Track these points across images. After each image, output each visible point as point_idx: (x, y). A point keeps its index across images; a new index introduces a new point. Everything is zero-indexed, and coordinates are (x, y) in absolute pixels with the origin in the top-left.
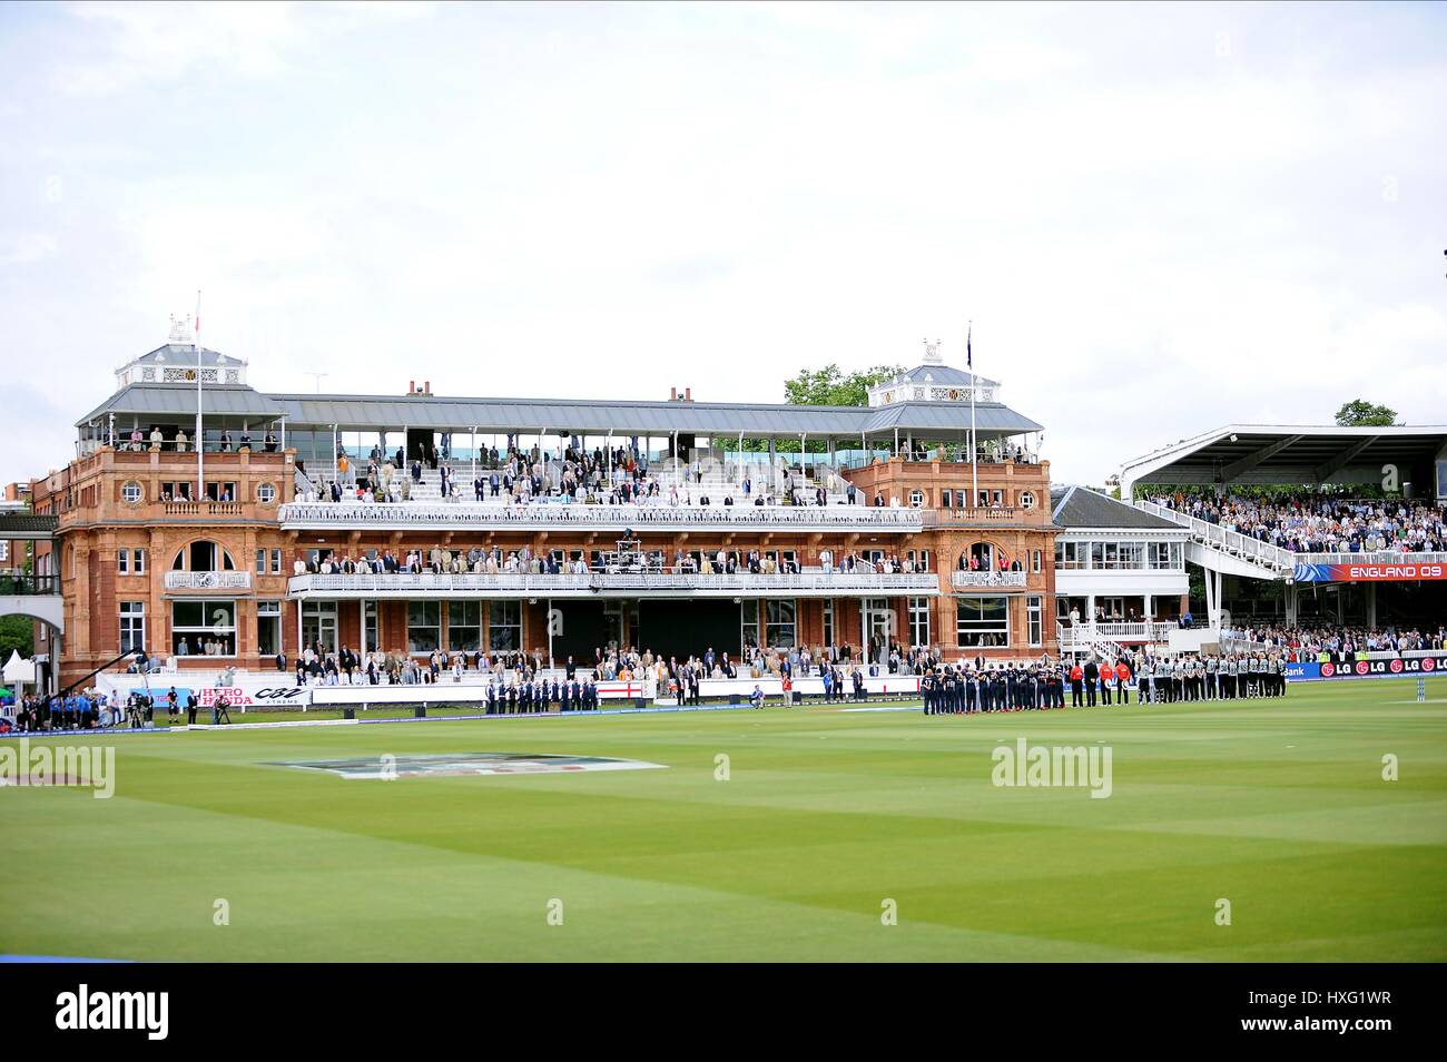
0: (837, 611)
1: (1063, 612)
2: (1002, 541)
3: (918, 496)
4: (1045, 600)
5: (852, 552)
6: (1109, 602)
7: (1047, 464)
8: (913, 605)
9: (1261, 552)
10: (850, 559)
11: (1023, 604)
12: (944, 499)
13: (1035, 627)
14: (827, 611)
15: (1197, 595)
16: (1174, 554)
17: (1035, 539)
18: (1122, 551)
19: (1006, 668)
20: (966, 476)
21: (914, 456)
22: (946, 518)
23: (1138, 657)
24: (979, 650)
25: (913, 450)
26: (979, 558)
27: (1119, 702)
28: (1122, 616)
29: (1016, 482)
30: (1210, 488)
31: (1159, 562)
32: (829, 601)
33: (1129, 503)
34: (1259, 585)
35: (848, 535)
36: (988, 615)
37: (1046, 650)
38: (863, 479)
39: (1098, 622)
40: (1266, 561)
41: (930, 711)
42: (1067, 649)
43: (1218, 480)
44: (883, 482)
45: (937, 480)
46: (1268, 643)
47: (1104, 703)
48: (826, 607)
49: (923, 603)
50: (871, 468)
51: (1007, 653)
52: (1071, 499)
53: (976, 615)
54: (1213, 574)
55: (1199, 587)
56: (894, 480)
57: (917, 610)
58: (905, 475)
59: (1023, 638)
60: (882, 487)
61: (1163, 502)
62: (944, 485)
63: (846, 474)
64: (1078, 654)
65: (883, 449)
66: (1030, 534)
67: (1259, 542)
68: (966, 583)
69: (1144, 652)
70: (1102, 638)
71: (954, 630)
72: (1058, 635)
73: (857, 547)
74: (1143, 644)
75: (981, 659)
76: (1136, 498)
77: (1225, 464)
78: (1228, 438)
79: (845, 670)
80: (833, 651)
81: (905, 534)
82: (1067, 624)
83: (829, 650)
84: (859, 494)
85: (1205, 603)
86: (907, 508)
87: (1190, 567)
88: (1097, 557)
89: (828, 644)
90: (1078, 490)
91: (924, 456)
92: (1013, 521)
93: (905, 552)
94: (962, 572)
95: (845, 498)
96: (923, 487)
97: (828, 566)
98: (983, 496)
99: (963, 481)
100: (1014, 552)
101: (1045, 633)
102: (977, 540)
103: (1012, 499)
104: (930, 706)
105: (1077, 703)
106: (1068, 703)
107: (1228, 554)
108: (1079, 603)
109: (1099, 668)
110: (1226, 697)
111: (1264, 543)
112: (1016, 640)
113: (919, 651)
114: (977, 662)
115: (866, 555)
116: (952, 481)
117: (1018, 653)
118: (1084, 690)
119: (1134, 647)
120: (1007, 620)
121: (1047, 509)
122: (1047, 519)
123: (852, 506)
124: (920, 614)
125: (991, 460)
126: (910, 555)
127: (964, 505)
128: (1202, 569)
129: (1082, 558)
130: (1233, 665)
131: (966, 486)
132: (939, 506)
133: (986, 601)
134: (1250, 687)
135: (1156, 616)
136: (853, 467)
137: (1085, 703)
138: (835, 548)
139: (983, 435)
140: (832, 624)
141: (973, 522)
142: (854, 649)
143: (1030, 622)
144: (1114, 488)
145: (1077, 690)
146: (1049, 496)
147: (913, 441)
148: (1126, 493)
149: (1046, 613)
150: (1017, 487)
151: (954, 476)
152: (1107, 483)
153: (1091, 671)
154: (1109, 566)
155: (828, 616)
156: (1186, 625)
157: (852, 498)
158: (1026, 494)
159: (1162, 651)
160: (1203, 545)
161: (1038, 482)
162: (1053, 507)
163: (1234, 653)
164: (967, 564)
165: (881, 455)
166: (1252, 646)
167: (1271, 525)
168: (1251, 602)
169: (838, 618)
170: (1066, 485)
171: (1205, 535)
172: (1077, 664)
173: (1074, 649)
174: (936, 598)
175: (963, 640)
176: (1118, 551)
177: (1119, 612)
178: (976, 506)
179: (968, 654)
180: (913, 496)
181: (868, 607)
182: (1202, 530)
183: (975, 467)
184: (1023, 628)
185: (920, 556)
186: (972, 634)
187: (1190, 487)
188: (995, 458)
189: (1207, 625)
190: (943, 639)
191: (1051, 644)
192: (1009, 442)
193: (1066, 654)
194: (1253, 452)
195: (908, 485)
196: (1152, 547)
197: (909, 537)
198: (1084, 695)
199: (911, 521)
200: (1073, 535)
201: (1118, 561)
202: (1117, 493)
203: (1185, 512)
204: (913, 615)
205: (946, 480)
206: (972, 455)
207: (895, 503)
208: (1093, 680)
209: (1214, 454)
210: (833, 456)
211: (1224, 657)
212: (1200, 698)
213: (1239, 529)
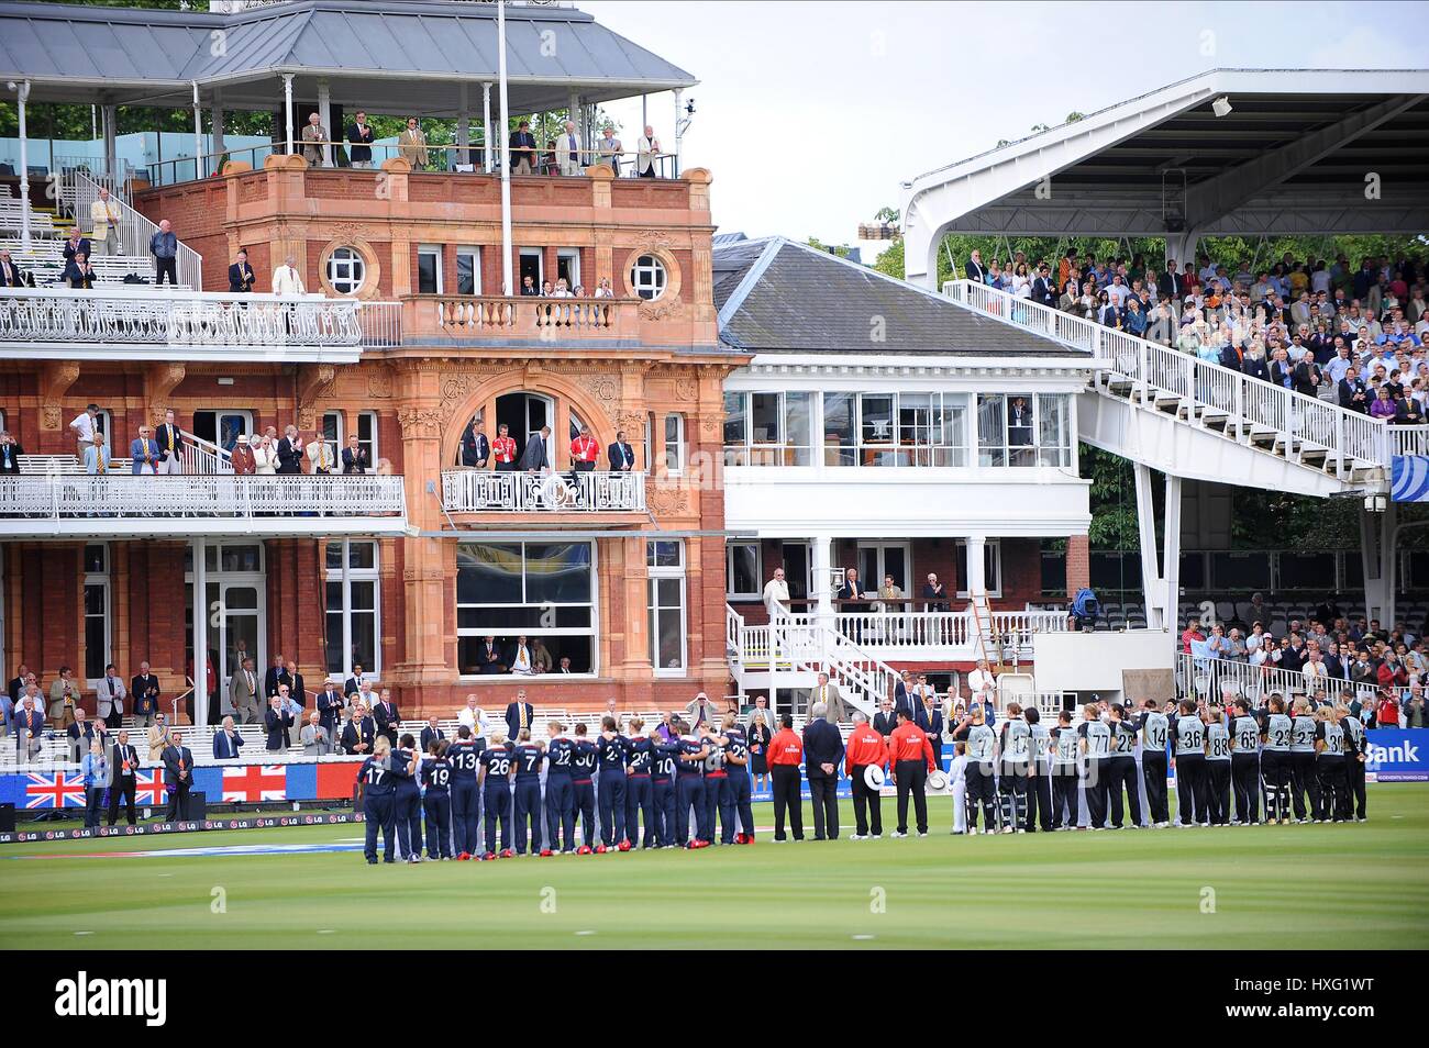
0: (122, 579)
1: (745, 584)
2: (579, 389)
3: (350, 262)
4: (695, 550)
5: (164, 414)
6: (871, 555)
7: (701, 177)
8: (335, 561)
9: (1293, 420)
10: (161, 433)
11: (635, 561)
12: (422, 273)
13: (669, 621)
14: (93, 579)
15: (1114, 538)
16: (1049, 428)
17: (668, 384)
18: (907, 416)
19: (594, 734)
20: (482, 210)
21: (337, 152)
22: (427, 323)
23: (950, 704)
24: (516, 685)
25: (337, 134)
26: (517, 434)
27: (902, 829)
28: (907, 594)
29: (617, 228)
30: (1152, 246)
31: (1006, 447)
32: (100, 548)
33: (927, 287)
34: (1286, 513)
35: (154, 368)
36: (540, 588)
37: (700, 685)
38: (197, 214)
39: (845, 609)
40: (1307, 445)
41: (380, 851)
42: (756, 682)
43: (1174, 225)
44: (253, 224)
45: (400, 221)
46: (1313, 670)
47: (862, 830)
48: (91, 568)
49: (362, 556)
50: (216, 184)
51: (592, 693)
52: (768, 274)
53: (509, 587)
54: (1158, 480)
55: (1118, 518)
56: (281, 219)
57: (347, 575)
58: (314, 206)
59: (636, 651)
60: (250, 237)
61: (1021, 287)
62: (422, 234)
63: (147, 197)
64: (784, 696)
65: (250, 130)
66: (656, 370)
67: (1288, 393)
68: (481, 503)
69: (966, 692)
70: (851, 653)
71: (448, 630)
72: (731, 645)
73: (179, 403)
74: (965, 669)
75: (522, 708)
76: (945, 271)
77: (1194, 180)
78: (1207, 106)
79: (146, 743)
80: (110, 689)
81: (314, 367)
82: (756, 613)
83: (98, 685)
84: (183, 255)
85: (1135, 561)
86: (320, 297)
87: (1093, 462)
88: (838, 432)
89: (95, 669)
90: (789, 251)
91: (363, 154)
92: (610, 335)
93: (312, 416)
94: (470, 472)
95: (148, 268)
96: (362, 238)
97: (96, 454)
98: (527, 266)
99: (473, 224)
100: (611, 419)
101: (697, 637)
102: (511, 384)
103: (609, 276)
104: (380, 839)
105: (788, 829)
106: (764, 828)
107: (1201, 425)
108: (791, 557)
109: (845, 735)
110: (1201, 819)
111: (1300, 396)
112: (618, 656)
113: (351, 687)
114: (512, 717)
115: (204, 425)
116: (443, 222)
117: (621, 690)
118: (806, 794)
119: (940, 678)
120: (594, 603)
121: (704, 304)
122: (702, 330)
123: (167, 291)
124: (355, 585)
125: (551, 167)
126: (329, 425)
127: (478, 291)
128: (1128, 467)
129: (800, 436)
130: (1218, 731)
131: (482, 236)
132: (408, 291)
133: (537, 551)
134: (1267, 792)
135: (998, 594)
136: (167, 180)
137: (809, 828)
138: (115, 403)
139: (528, 98)
140: (107, 616)
141: (500, 336)
142: (169, 682)
143: (656, 608)
144: (887, 244)
145: (786, 795)
146: (707, 267)
147: (336, 112)
148: (920, 261)
149: (698, 585)
150: (621, 240)
151: (448, 209)
152: (866, 233)
153: (822, 741)
154: (867, 458)
155: (95, 594)
156: (1085, 620)
157: (166, 267)
158: (645, 261)
159: (1014, 688)
160: (1130, 401)
161: (678, 228)
162: (720, 297)
163: (1217, 698)
164: (486, 452)
165: (245, 148)
166: (1268, 680)
167: (1323, 352)
168: (1266, 558)
169: (123, 599)
170: (754, 236)
171: (1137, 374)
172: (788, 724)
173: (775, 682)
174: (399, 542)
175: (472, 656)
176: (896, 418)
177: (899, 583)
178: (509, 292)
179: (487, 695)
180: (335, 262)
181: (211, 564)
182: (1128, 362)
183: (506, 186)
184: (636, 624)
185: (354, 428)
186: (498, 639)
187: (1094, 243)
188: (562, 159)
189: (1140, 621)
190: (417, 653)
191: (713, 670)
192: (600, 118)
193: (753, 694)
194: (1277, 145)
195: (322, 233)
196: (990, 408)
197: (324, 375)
198: (807, 808)
199: (331, 331)
200: (772, 374)
201: (896, 444)
202: (894, 260)
203: (1080, 310)
204: (336, 588)
205: (427, 222)
206: (498, 152)
207: (286, 281)
208: (828, 768)
209: (1169, 152)
210: (110, 149)
211: (1191, 708)
212: (1127, 820)
213: (1231, 358)
